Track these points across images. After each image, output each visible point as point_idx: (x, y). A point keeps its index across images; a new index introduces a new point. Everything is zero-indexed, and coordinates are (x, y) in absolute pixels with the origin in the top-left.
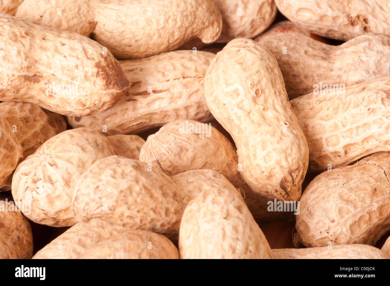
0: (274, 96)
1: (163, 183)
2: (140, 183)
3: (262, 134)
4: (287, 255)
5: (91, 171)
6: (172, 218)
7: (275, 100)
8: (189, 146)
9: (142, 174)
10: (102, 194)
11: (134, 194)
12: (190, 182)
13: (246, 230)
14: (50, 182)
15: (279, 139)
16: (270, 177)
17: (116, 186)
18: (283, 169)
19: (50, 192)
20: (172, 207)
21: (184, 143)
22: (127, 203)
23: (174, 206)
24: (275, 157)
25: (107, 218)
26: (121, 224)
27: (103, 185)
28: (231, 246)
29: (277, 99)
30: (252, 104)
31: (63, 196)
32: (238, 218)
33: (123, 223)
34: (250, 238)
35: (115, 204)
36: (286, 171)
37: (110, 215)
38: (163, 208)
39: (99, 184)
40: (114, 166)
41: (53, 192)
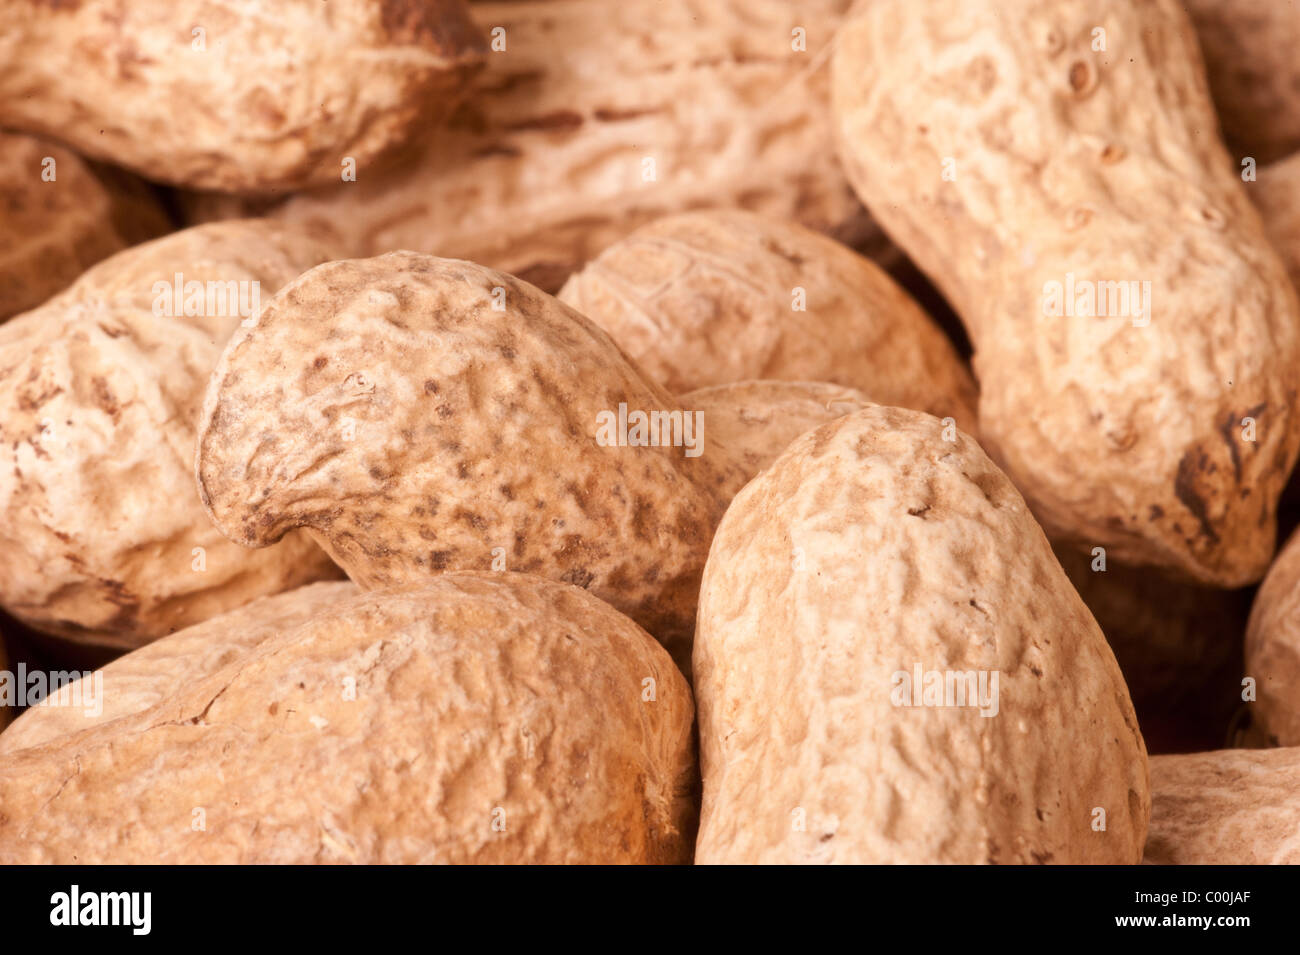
0: (1154, 104)
1: (627, 383)
2: (522, 360)
3: (1093, 253)
4: (1207, 767)
5: (291, 296)
6: (666, 552)
7: (1162, 123)
8: (752, 301)
9: (529, 324)
10: (340, 393)
11: (492, 408)
12: (753, 419)
13: (1014, 575)
14: (100, 405)
15: (1174, 269)
16: (1127, 442)
17: (407, 360)
18: (1191, 407)
19: (97, 447)
20: (665, 501)
21: (732, 285)
22: (455, 446)
23: (678, 499)
24: (1156, 345)
25: (357, 519)
26: (425, 556)
27: (346, 353)
28: (941, 632)
29: (1170, 118)
30: (1053, 131)
31: (157, 468)
32: (979, 517)
33: (434, 546)
34: (1033, 611)
35: (397, 443)
36: (1207, 415)
37: (375, 505)
38: (626, 493)
39: (331, 349)
40: (404, 278)
41: (112, 448)
